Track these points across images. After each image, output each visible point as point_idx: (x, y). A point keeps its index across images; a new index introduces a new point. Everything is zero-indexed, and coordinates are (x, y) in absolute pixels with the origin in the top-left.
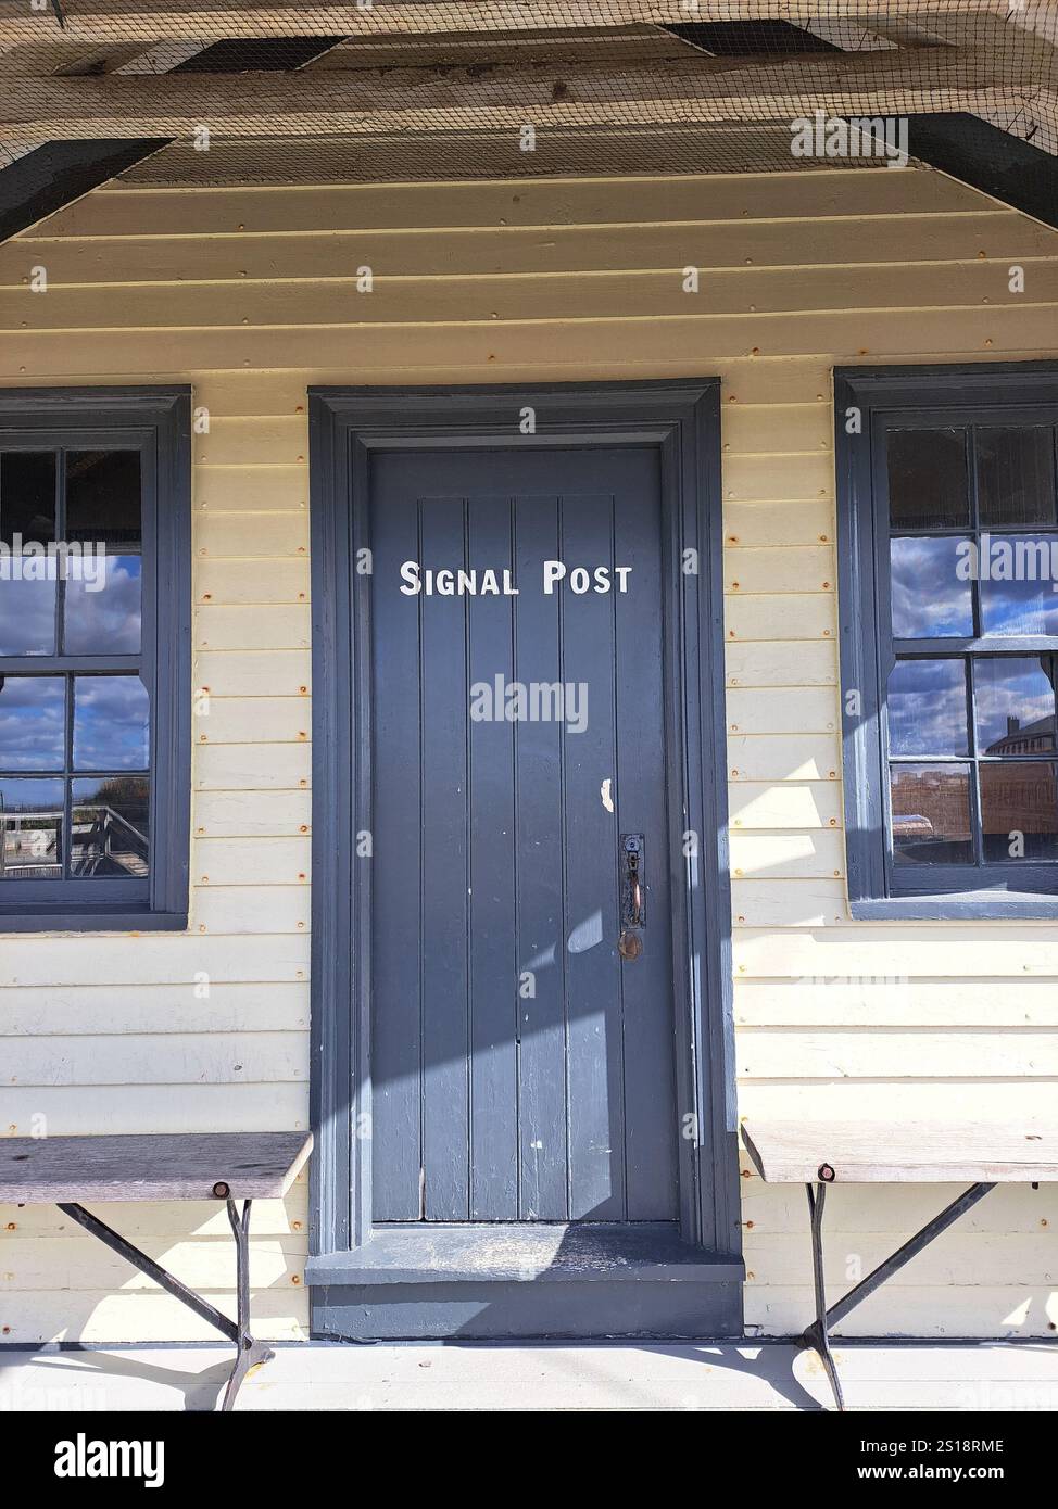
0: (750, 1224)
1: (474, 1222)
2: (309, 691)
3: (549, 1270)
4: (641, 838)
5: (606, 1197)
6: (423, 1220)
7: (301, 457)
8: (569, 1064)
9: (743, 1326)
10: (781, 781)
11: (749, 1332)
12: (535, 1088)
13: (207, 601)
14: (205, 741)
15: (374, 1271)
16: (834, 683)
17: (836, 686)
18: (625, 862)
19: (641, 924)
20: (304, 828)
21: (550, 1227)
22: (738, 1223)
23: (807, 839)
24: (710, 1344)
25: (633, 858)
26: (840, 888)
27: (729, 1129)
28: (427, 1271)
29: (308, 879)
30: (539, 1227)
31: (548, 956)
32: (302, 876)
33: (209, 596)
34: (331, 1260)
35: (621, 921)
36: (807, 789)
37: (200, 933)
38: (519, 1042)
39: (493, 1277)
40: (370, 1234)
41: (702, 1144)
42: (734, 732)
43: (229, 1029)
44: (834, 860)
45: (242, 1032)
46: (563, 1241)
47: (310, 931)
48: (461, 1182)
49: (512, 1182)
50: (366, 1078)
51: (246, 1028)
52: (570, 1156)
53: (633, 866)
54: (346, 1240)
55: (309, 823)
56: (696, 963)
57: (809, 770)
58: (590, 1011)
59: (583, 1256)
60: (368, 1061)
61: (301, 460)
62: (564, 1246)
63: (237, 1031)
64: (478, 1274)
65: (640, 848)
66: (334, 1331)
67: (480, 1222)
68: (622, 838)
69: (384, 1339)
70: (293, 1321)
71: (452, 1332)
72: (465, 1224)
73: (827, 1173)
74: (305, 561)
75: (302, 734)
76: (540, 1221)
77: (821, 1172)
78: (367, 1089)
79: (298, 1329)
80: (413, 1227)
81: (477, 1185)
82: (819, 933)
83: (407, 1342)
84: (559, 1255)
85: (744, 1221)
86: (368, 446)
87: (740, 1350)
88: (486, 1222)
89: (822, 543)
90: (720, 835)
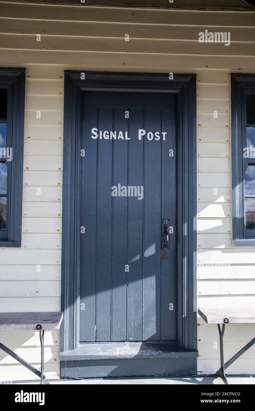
0: (200, 340)
1: (112, 342)
2: (62, 169)
3: (138, 355)
4: (168, 220)
5: (154, 333)
6: (96, 341)
7: (61, 93)
8: (143, 292)
9: (197, 372)
10: (213, 203)
11: (199, 374)
12: (133, 300)
13: (28, 139)
14: (27, 185)
15: (82, 356)
16: (229, 172)
17: (230, 173)
18: (163, 228)
19: (168, 248)
20: (59, 215)
21: (136, 343)
22: (196, 340)
23: (220, 221)
24: (186, 377)
25: (166, 227)
26: (229, 236)
27: (194, 311)
28: (99, 356)
29: (61, 231)
30: (133, 343)
31: (138, 258)
32: (58, 230)
33: (29, 137)
34: (67, 353)
35: (161, 247)
36: (221, 205)
37: (25, 248)
38: (128, 285)
39: (120, 357)
40: (79, 346)
41: (186, 316)
42: (199, 186)
43: (34, 280)
44: (229, 227)
45: (39, 280)
46: (141, 347)
47: (61, 248)
48: (108, 329)
49: (125, 329)
50: (78, 296)
51: (40, 280)
52: (143, 321)
53: (166, 229)
54: (72, 347)
55: (61, 213)
56: (185, 259)
57: (222, 199)
58: (150, 275)
59: (148, 351)
60: (79, 290)
61: (61, 94)
62: (141, 348)
63: (37, 280)
64: (115, 357)
65: (168, 224)
66: (68, 376)
67: (114, 342)
68: (162, 220)
69: (84, 378)
70: (54, 373)
71: (106, 375)
72: (110, 342)
73: (226, 321)
74: (61, 127)
75: (59, 184)
76: (133, 341)
77: (224, 321)
78: (79, 299)
79: (56, 376)
80: (93, 343)
81: (114, 330)
82: (224, 251)
83: (91, 379)
84: (140, 350)
85: (198, 339)
86: (83, 90)
87: (196, 378)
88: (116, 342)
89: (227, 128)
90: (194, 219)
